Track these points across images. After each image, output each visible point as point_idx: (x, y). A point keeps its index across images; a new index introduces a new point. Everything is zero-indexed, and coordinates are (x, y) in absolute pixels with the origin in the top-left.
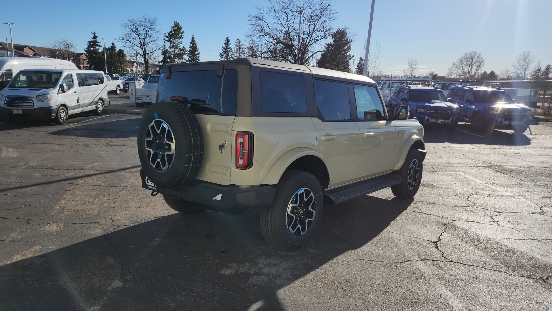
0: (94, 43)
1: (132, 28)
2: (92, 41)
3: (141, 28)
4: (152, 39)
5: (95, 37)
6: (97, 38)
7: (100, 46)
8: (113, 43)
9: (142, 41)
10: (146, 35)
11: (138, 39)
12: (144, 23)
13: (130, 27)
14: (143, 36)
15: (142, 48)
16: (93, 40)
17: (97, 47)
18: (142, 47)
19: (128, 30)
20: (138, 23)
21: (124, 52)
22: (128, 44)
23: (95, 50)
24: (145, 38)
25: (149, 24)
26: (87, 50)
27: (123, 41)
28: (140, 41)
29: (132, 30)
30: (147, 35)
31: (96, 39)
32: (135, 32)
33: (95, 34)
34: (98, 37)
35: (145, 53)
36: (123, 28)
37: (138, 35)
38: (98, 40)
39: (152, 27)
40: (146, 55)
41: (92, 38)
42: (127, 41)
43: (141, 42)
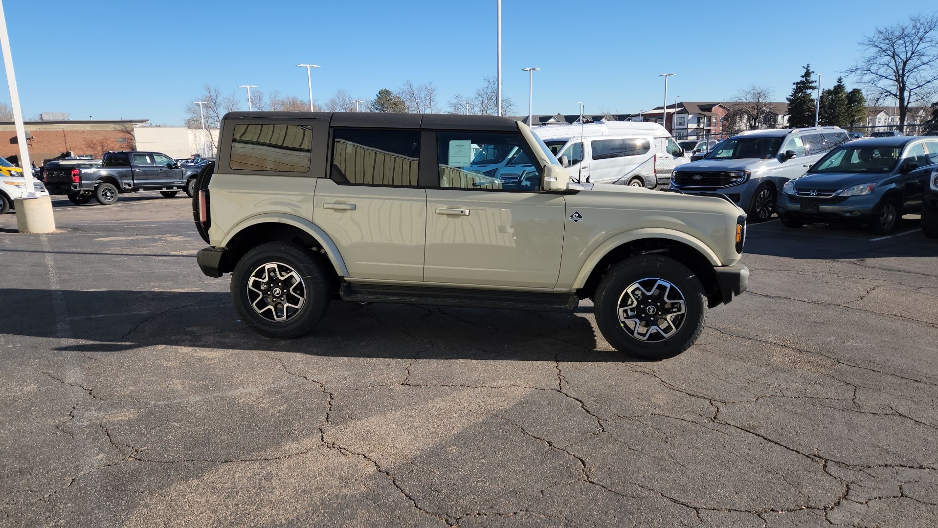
0: (804, 85)
1: (882, 45)
2: (802, 82)
3: (901, 42)
4: (925, 59)
5: (808, 74)
6: (812, 74)
7: (814, 88)
8: (840, 80)
9: (900, 68)
10: (909, 54)
11: (892, 64)
12: (908, 31)
13: (876, 44)
14: (903, 56)
15: (897, 80)
16: (804, 79)
17: (809, 91)
18: (899, 78)
19: (874, 50)
20: (897, 34)
21: (861, 93)
22: (868, 77)
23: (804, 97)
24: (907, 61)
25: (921, 30)
26: (792, 98)
27: (859, 72)
28: (897, 67)
29: (881, 48)
30: (913, 53)
31: (810, 77)
32: (888, 52)
33: (809, 68)
34: (813, 72)
35: (902, 89)
36: (861, 47)
37: (893, 57)
38: (813, 78)
39: (927, 35)
40: (906, 94)
41: (803, 77)
42: (866, 72)
43: (898, 71)
